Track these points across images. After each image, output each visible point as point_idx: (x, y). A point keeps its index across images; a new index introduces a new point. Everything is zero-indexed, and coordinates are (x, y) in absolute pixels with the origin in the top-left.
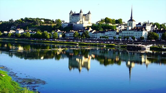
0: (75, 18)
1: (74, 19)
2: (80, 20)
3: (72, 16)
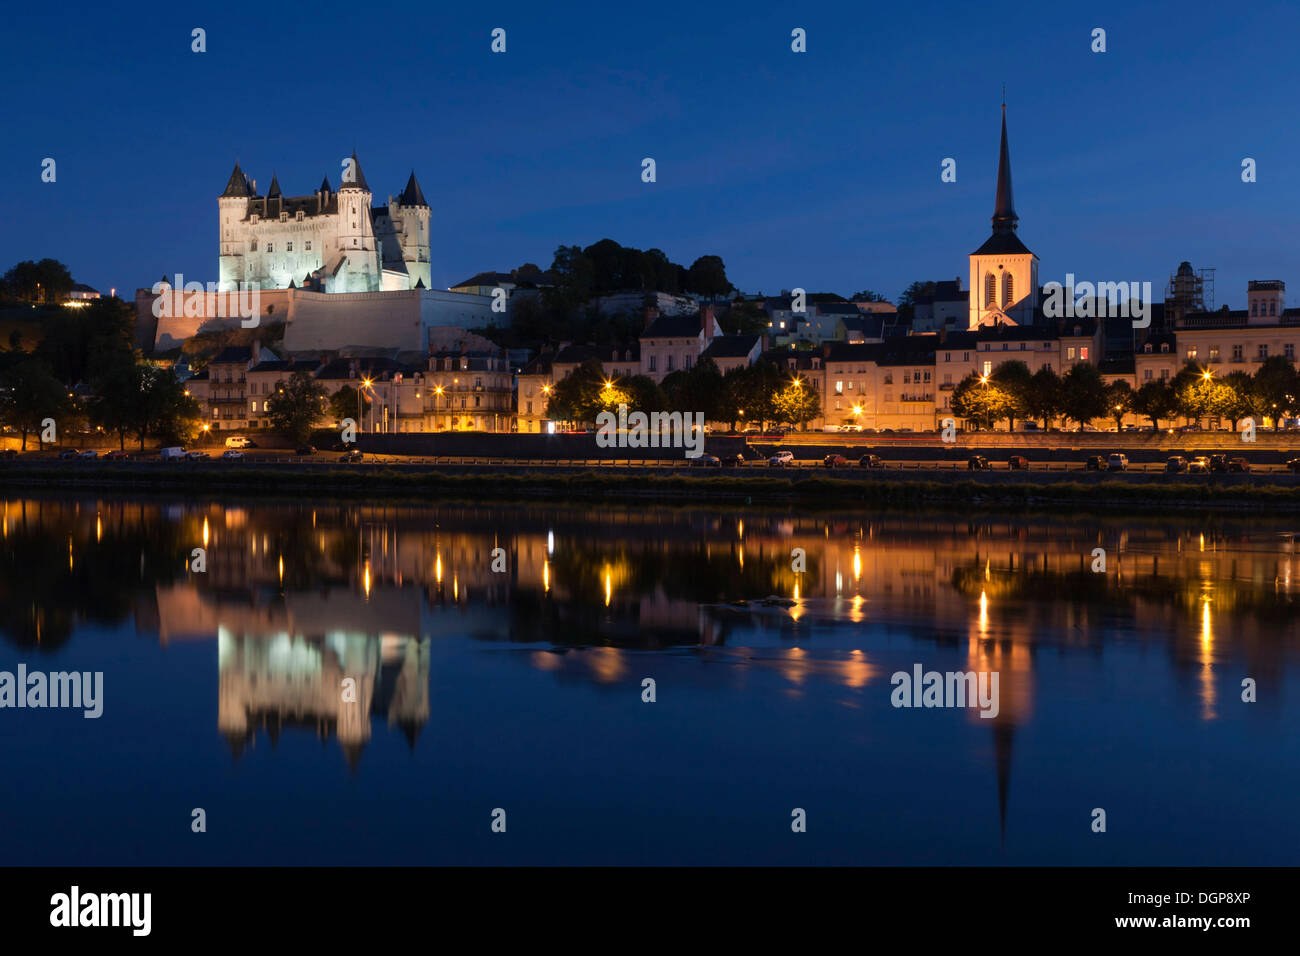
0: (289, 237)
1: (281, 251)
2: (346, 262)
3: (247, 218)
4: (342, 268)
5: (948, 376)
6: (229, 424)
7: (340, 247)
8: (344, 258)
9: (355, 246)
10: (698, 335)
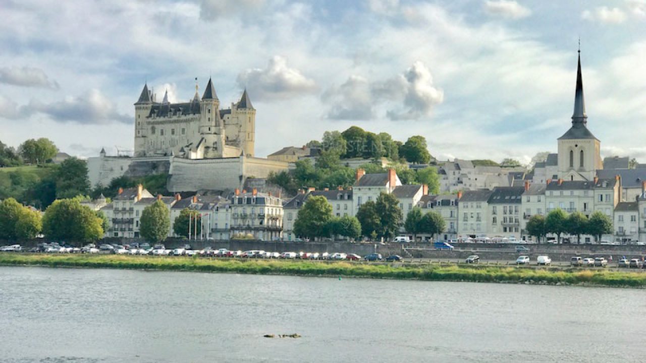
0: (173, 126)
1: (168, 134)
2: (204, 140)
3: (150, 116)
4: (201, 144)
5: (528, 210)
6: (123, 234)
7: (201, 132)
8: (203, 139)
9: (209, 132)
10: (385, 185)
